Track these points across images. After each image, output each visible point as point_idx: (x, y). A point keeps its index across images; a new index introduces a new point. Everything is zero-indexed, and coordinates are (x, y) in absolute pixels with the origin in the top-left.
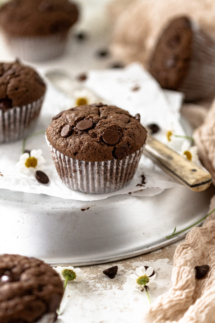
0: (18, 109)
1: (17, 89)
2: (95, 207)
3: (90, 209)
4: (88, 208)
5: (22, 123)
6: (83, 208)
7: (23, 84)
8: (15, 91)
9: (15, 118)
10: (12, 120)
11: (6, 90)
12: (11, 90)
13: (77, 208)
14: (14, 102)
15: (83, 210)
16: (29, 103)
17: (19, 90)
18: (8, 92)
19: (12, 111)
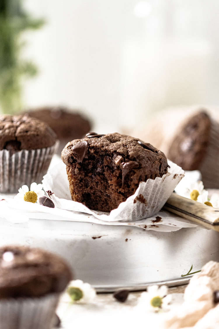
0: (27, 152)
1: (27, 132)
2: (107, 236)
3: (101, 238)
4: (100, 237)
5: (30, 172)
6: (95, 236)
7: (33, 129)
8: (25, 134)
9: (23, 163)
10: (19, 166)
11: (15, 132)
12: (20, 133)
13: (88, 236)
14: (23, 145)
15: (94, 238)
16: (39, 148)
17: (29, 133)
18: (17, 134)
19: (20, 154)
